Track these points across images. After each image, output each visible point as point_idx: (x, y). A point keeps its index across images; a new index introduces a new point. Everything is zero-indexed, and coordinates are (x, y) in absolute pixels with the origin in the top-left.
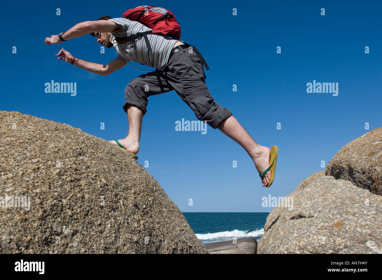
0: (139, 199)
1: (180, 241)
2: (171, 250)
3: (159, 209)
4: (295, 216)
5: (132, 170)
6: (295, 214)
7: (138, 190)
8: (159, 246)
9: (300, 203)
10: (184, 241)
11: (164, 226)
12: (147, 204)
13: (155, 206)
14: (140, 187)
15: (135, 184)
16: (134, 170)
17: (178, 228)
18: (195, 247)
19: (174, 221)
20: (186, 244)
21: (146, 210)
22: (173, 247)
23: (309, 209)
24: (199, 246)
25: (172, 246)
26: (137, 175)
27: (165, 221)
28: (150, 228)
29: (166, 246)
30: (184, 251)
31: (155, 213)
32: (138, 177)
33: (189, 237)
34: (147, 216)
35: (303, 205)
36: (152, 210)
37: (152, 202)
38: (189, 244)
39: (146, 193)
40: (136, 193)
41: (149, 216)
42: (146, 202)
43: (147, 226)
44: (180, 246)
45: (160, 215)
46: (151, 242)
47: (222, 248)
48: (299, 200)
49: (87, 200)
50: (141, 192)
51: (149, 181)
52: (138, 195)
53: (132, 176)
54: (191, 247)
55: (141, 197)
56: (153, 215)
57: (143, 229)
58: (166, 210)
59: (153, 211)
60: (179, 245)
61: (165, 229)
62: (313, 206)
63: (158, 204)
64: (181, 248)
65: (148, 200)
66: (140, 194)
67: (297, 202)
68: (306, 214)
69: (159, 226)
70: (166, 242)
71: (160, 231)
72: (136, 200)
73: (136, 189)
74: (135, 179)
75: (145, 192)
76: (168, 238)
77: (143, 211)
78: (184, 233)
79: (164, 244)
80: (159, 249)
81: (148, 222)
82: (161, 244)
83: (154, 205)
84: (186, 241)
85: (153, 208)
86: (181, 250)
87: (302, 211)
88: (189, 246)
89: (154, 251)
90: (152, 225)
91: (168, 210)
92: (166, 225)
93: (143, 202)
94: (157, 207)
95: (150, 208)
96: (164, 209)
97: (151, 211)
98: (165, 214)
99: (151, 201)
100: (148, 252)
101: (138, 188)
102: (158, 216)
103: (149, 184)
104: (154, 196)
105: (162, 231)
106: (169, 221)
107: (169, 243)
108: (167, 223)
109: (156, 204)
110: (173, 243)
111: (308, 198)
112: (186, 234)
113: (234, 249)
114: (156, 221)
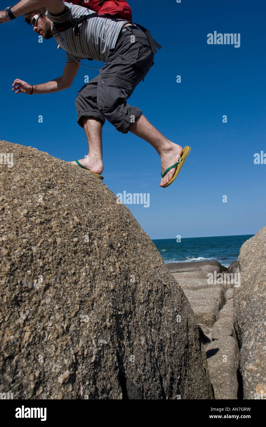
0: (113, 236)
1: (155, 281)
2: (147, 293)
3: (133, 245)
5: (104, 201)
7: (112, 226)
8: (135, 290)
10: (159, 280)
11: (139, 265)
12: (122, 241)
13: (129, 242)
14: (114, 221)
15: (109, 219)
16: (107, 201)
17: (152, 266)
18: (169, 285)
19: (148, 258)
20: (161, 283)
21: (121, 249)
22: (149, 289)
24: (172, 283)
25: (147, 288)
26: (110, 207)
27: (139, 259)
28: (126, 270)
29: (142, 289)
30: (159, 291)
31: (130, 251)
32: (112, 209)
33: (163, 275)
34: (122, 256)
36: (127, 247)
37: (126, 238)
38: (163, 283)
39: (121, 228)
40: (110, 230)
41: (124, 255)
42: (121, 239)
43: (123, 268)
44: (155, 287)
45: (135, 252)
46: (127, 286)
49: (59, 246)
50: (115, 228)
51: (122, 213)
52: (113, 231)
53: (105, 209)
54: (165, 286)
55: (116, 234)
56: (128, 254)
57: (119, 272)
58: (140, 245)
59: (127, 249)
60: (154, 285)
61: (140, 269)
63: (132, 239)
64: (156, 289)
65: (122, 236)
66: (114, 230)
69: (134, 265)
70: (141, 284)
71: (136, 272)
72: (111, 239)
73: (110, 224)
74: (108, 213)
75: (120, 226)
76: (144, 279)
77: (118, 251)
78: (159, 270)
79: (139, 286)
80: (135, 293)
81: (123, 264)
82: (137, 287)
83: (129, 241)
84: (161, 280)
85: (127, 245)
86: (157, 290)
88: (164, 285)
89: (130, 297)
90: (128, 266)
91: (142, 245)
92: (141, 263)
93: (118, 239)
94: (131, 243)
95: (125, 246)
96: (138, 244)
97: (126, 249)
98: (139, 250)
99: (125, 237)
100: (125, 299)
101: (112, 223)
102: (133, 254)
103: (123, 217)
104: (128, 230)
105: (137, 271)
106: (144, 258)
107: (145, 285)
108: (142, 261)
109: (130, 240)
110: (149, 284)
112: (160, 271)
113: (198, 271)
114: (131, 260)
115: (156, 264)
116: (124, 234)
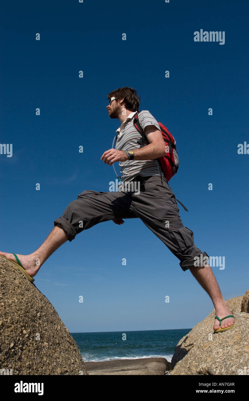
3: (36, 345)
4: (202, 370)
5: (9, 292)
6: (202, 368)
9: (210, 349)
11: (38, 371)
12: (19, 340)
13: (30, 341)
14: (13, 316)
16: (13, 291)
19: (55, 360)
21: (13, 350)
23: (221, 366)
26: (15, 298)
27: (41, 362)
31: (28, 352)
32: (17, 301)
35: (214, 353)
36: (24, 348)
37: (27, 336)
39: (22, 324)
41: (17, 358)
42: (17, 337)
45: (36, 354)
47: (130, 368)
48: (210, 345)
50: (13, 324)
51: (32, 306)
55: (12, 331)
58: (47, 344)
59: (25, 350)
62: (225, 362)
65: (21, 334)
67: (207, 348)
68: (216, 372)
69: (28, 372)
74: (9, 305)
75: (20, 322)
83: (30, 339)
85: (27, 344)
87: (212, 365)
91: (51, 344)
92: (42, 368)
93: (12, 338)
95: (21, 346)
96: (46, 343)
97: (22, 350)
98: (44, 351)
99: (26, 334)
101: (10, 317)
102: (31, 356)
103: (31, 310)
104: (33, 326)
106: (48, 361)
108: (44, 365)
111: (220, 344)
113: (144, 370)
114: (27, 364)
115: (65, 368)
116: (25, 332)
